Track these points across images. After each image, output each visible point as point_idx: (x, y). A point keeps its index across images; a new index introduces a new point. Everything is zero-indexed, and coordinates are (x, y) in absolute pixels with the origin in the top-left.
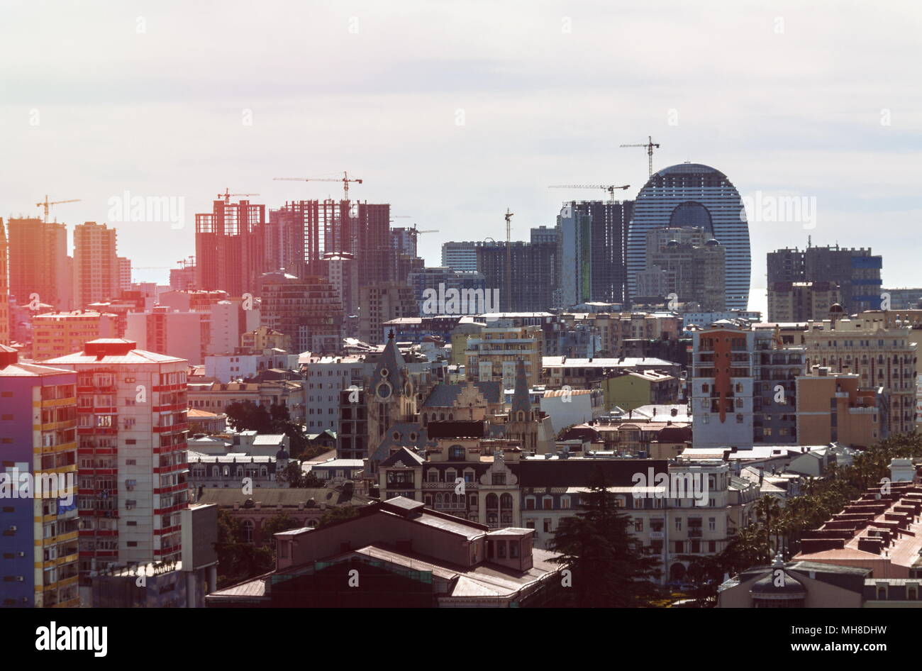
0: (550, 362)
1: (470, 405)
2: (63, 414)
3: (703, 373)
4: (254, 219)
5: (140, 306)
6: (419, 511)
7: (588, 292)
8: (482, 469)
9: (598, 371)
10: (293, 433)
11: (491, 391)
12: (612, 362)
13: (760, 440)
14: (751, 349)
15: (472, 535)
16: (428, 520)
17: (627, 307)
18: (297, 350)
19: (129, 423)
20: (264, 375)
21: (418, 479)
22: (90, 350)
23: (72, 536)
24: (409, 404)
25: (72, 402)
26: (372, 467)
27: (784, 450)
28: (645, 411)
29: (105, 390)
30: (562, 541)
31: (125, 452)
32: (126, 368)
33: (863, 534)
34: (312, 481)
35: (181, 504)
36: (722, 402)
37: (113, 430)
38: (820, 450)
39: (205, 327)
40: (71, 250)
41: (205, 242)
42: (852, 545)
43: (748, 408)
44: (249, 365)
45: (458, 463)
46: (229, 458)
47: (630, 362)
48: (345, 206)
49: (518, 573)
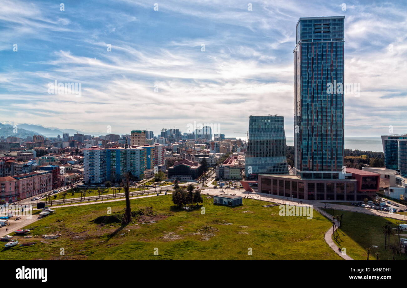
0: (196, 145)
1: (190, 149)
2: (153, 150)
3: (211, 146)
4: (166, 131)
5: (156, 139)
6: (188, 160)
7: (197, 138)
8: (191, 155)
9: (200, 146)
10: (172, 151)
11: (192, 148)
12: (201, 145)
13: (216, 152)
14: (215, 144)
15: (193, 162)
16: (188, 161)
17: (201, 139)
18: (171, 143)
19: (159, 151)
20: (169, 146)
21: (185, 156)
22: (155, 144)
23: (154, 162)
24: (184, 149)
25: (154, 149)
26: (181, 155)
27: (219, 154)
28: (205, 150)
29: (157, 148)
30: (200, 162)
31: (159, 154)
32: (159, 146)
33: (229, 162)
34: (175, 156)
35: (164, 159)
36: (213, 149)
37: (157, 152)
38: (222, 153)
39: (162, 141)
40: (149, 133)
41: (162, 133)
42: (228, 163)
43: (215, 149)
44: (167, 145)
45: (189, 155)
46: (167, 154)
47: (203, 145)
48: (175, 129)
49: (197, 166)
